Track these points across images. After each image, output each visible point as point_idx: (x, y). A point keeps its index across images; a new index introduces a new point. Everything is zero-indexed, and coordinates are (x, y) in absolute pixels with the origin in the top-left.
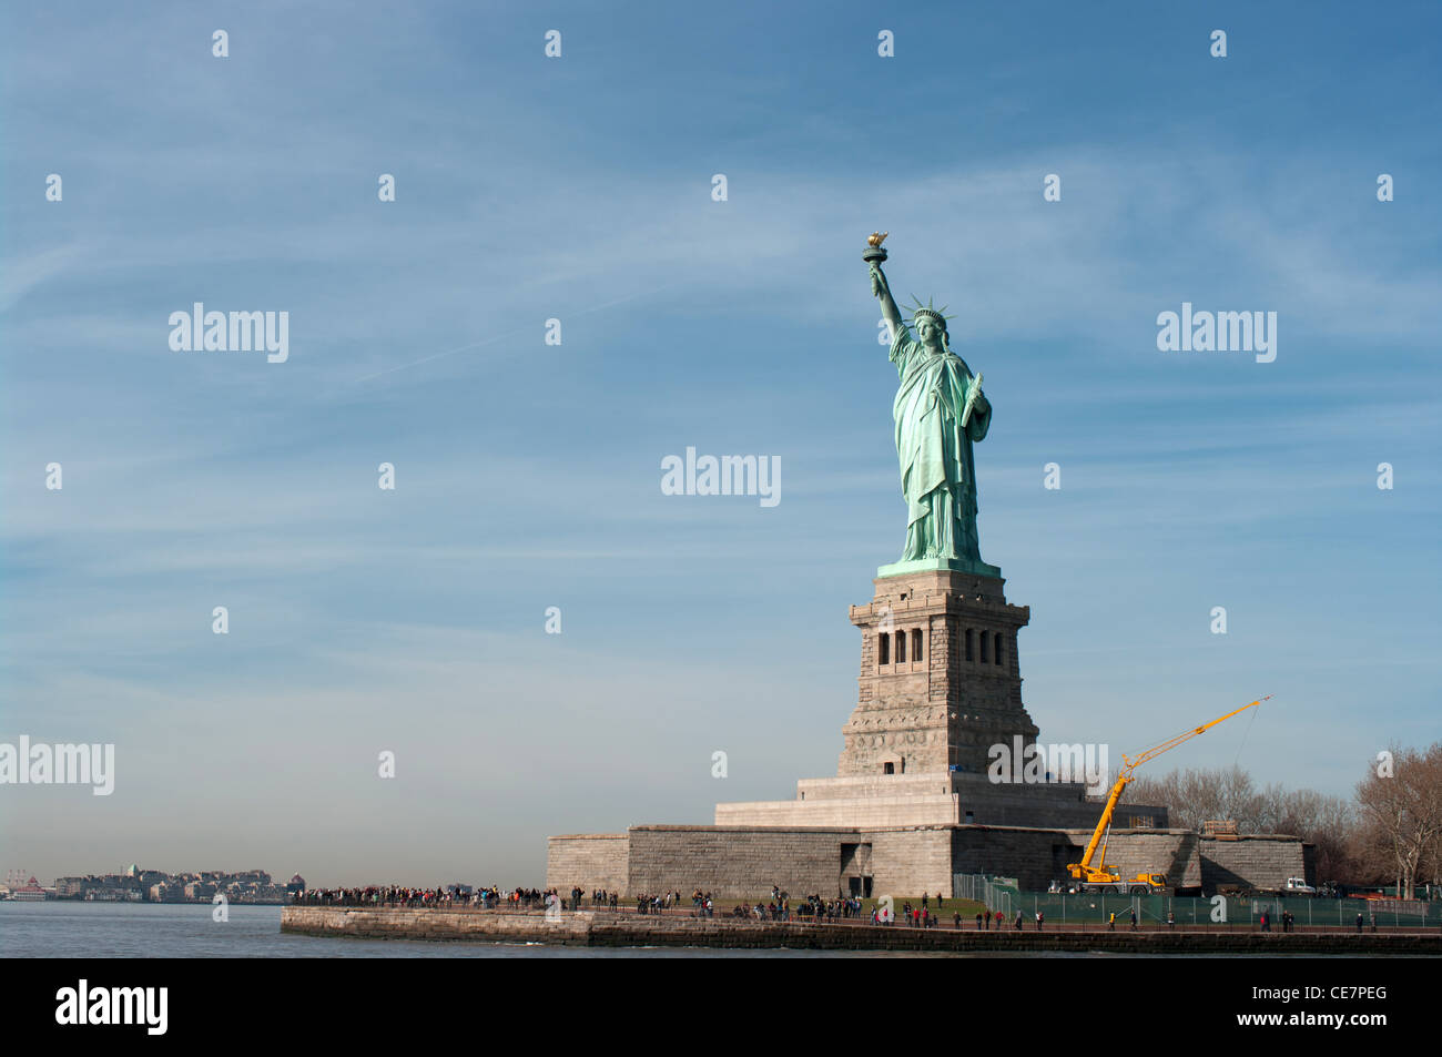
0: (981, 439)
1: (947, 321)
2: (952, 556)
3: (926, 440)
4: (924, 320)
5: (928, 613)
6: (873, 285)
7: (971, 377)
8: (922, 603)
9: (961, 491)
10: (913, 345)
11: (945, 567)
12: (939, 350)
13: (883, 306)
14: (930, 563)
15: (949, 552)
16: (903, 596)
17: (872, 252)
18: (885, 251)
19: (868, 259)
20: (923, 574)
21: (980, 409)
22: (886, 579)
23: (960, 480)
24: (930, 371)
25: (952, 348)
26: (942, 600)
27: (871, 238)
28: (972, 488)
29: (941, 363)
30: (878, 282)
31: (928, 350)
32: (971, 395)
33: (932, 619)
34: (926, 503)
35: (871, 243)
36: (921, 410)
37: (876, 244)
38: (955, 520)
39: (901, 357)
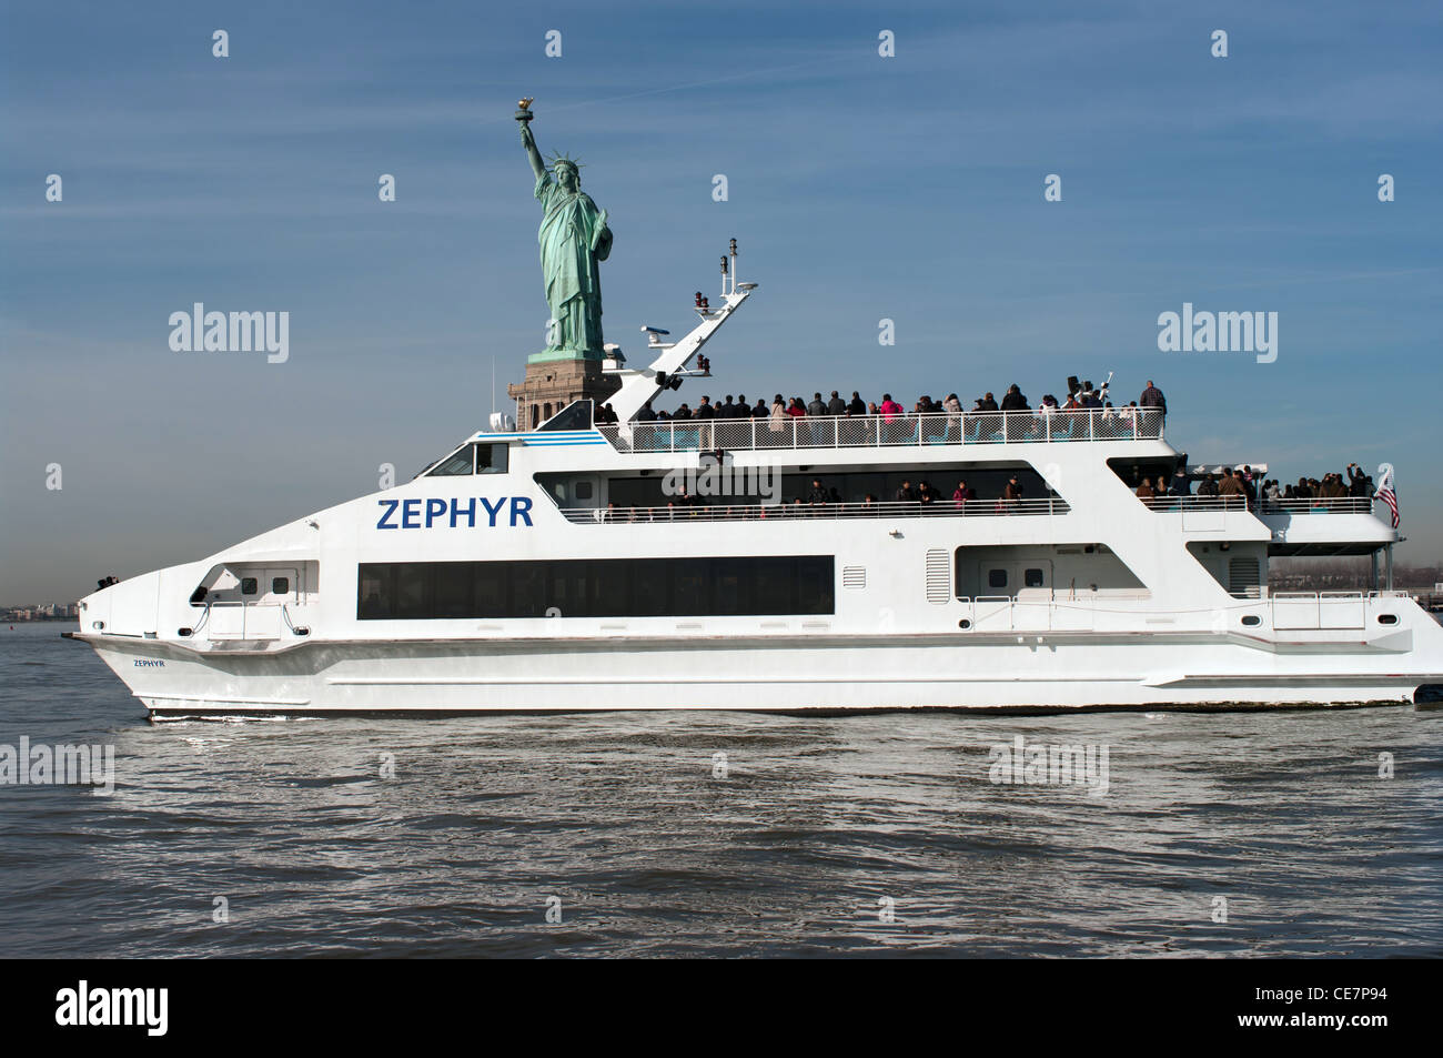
0: (605, 259)
1: (580, 170)
2: (586, 348)
3: (566, 261)
4: (561, 168)
5: (569, 391)
6: (523, 140)
7: (597, 211)
8: (564, 384)
9: (590, 298)
10: (553, 186)
11: (581, 357)
12: (573, 190)
13: (530, 156)
14: (569, 354)
15: (583, 345)
16: (549, 378)
17: (522, 114)
18: (531, 113)
19: (518, 119)
20: (564, 362)
21: (605, 237)
22: (535, 365)
23: (591, 290)
24: (567, 209)
25: (582, 189)
26: (580, 382)
27: (521, 103)
28: (599, 298)
29: (575, 201)
30: (526, 137)
31: (565, 190)
32: (598, 226)
33: (572, 395)
34: (565, 308)
35: (521, 106)
36: (561, 237)
37: (524, 107)
38: (587, 321)
39: (544, 195)
